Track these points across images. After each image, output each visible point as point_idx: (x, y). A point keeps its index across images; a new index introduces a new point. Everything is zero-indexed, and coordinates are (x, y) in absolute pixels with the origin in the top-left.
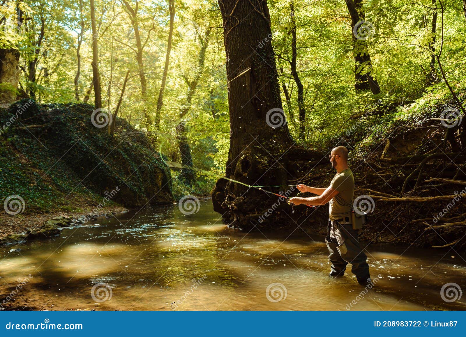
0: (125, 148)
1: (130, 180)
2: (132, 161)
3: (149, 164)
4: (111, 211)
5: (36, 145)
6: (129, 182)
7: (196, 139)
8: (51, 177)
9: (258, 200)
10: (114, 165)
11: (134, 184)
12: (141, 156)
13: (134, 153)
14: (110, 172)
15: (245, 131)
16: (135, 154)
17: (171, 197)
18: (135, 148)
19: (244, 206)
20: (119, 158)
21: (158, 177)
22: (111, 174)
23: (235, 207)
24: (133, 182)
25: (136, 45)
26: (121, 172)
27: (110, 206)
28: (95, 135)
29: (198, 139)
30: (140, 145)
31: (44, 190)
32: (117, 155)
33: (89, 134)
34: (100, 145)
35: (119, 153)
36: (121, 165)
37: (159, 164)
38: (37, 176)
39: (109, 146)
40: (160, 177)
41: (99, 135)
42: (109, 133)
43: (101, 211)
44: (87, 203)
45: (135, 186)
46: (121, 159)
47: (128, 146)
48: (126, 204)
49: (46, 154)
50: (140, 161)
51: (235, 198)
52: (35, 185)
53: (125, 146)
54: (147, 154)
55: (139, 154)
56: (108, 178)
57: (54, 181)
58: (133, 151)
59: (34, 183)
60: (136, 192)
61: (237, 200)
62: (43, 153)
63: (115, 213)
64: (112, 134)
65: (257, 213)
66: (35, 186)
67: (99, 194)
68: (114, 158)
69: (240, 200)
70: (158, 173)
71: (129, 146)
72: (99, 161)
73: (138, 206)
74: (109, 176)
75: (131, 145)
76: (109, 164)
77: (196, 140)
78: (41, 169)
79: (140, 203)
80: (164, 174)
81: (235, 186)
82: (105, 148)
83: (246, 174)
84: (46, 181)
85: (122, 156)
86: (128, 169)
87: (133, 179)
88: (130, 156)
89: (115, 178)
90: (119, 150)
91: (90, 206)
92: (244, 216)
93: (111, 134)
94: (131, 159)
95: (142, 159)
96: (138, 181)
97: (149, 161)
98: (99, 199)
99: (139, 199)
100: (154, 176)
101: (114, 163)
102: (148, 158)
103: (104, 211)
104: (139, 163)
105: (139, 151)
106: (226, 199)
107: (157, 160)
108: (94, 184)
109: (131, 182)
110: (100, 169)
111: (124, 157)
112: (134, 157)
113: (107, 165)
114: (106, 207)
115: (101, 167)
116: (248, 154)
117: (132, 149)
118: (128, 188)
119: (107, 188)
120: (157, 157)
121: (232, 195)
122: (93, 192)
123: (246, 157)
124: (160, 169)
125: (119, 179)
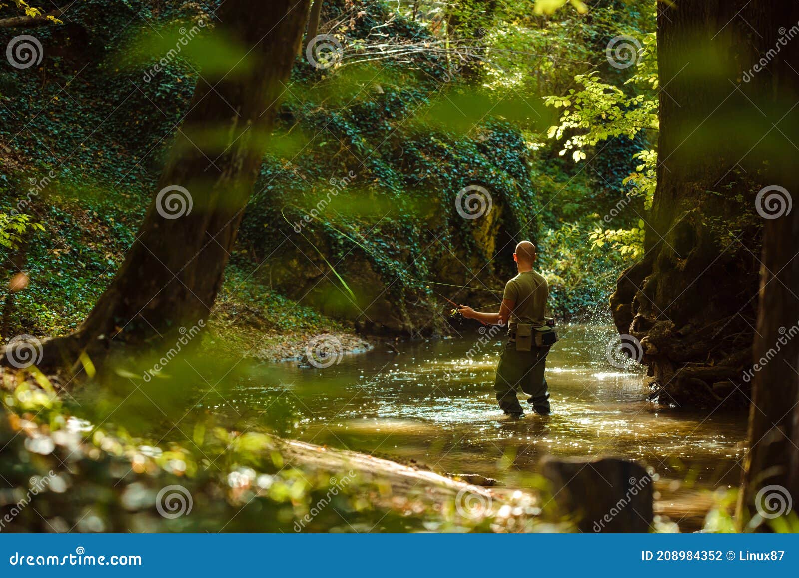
0: (358, 108)
1: (377, 235)
3: (448, 169)
5: (37, 98)
6: (372, 240)
7: (575, 143)
8: (105, 223)
10: (317, 174)
11: (392, 248)
12: (417, 138)
13: (390, 125)
16: (393, 130)
18: (398, 103)
19: (675, 346)
20: (338, 148)
23: (650, 346)
24: (387, 240)
27: (305, 328)
29: (580, 145)
30: (417, 86)
31: (93, 268)
32: (326, 138)
35: (334, 131)
37: (486, 170)
38: (61, 218)
43: (279, 347)
44: (231, 317)
45: (394, 257)
46: (345, 153)
47: (370, 97)
48: (362, 324)
49: (75, 130)
50: (416, 159)
51: (655, 323)
52: (67, 252)
53: (359, 97)
54: (439, 128)
55: (410, 130)
57: (117, 236)
58: (388, 115)
59: (60, 246)
60: (396, 281)
61: (658, 328)
62: (63, 127)
65: (712, 364)
66: (66, 255)
67: (265, 282)
69: (664, 330)
71: (373, 93)
73: (405, 333)
76: (300, 171)
78: (70, 193)
79: (414, 320)
80: (506, 206)
81: (658, 294)
82: (286, 109)
83: (685, 262)
84: (92, 237)
85: (348, 142)
87: (387, 229)
88: (376, 137)
89: (322, 226)
90: (336, 116)
91: (240, 325)
92: (674, 370)
93: (305, 56)
94: (379, 148)
95: (420, 147)
96: (405, 236)
97: (449, 158)
98: (267, 302)
99: (410, 308)
101: (318, 167)
102: (445, 146)
103: (289, 347)
104: (412, 162)
105: (412, 117)
106: (632, 324)
107: (482, 148)
108: (247, 248)
109: (379, 244)
110: (270, 193)
111: (354, 147)
112: (393, 139)
113: (293, 178)
114: (294, 331)
115: (273, 184)
116: (693, 210)
117: (384, 106)
118: (367, 264)
119: (295, 262)
120: (482, 137)
121: (648, 316)
122: (245, 278)
123: (688, 217)
124: (491, 188)
125: (338, 228)
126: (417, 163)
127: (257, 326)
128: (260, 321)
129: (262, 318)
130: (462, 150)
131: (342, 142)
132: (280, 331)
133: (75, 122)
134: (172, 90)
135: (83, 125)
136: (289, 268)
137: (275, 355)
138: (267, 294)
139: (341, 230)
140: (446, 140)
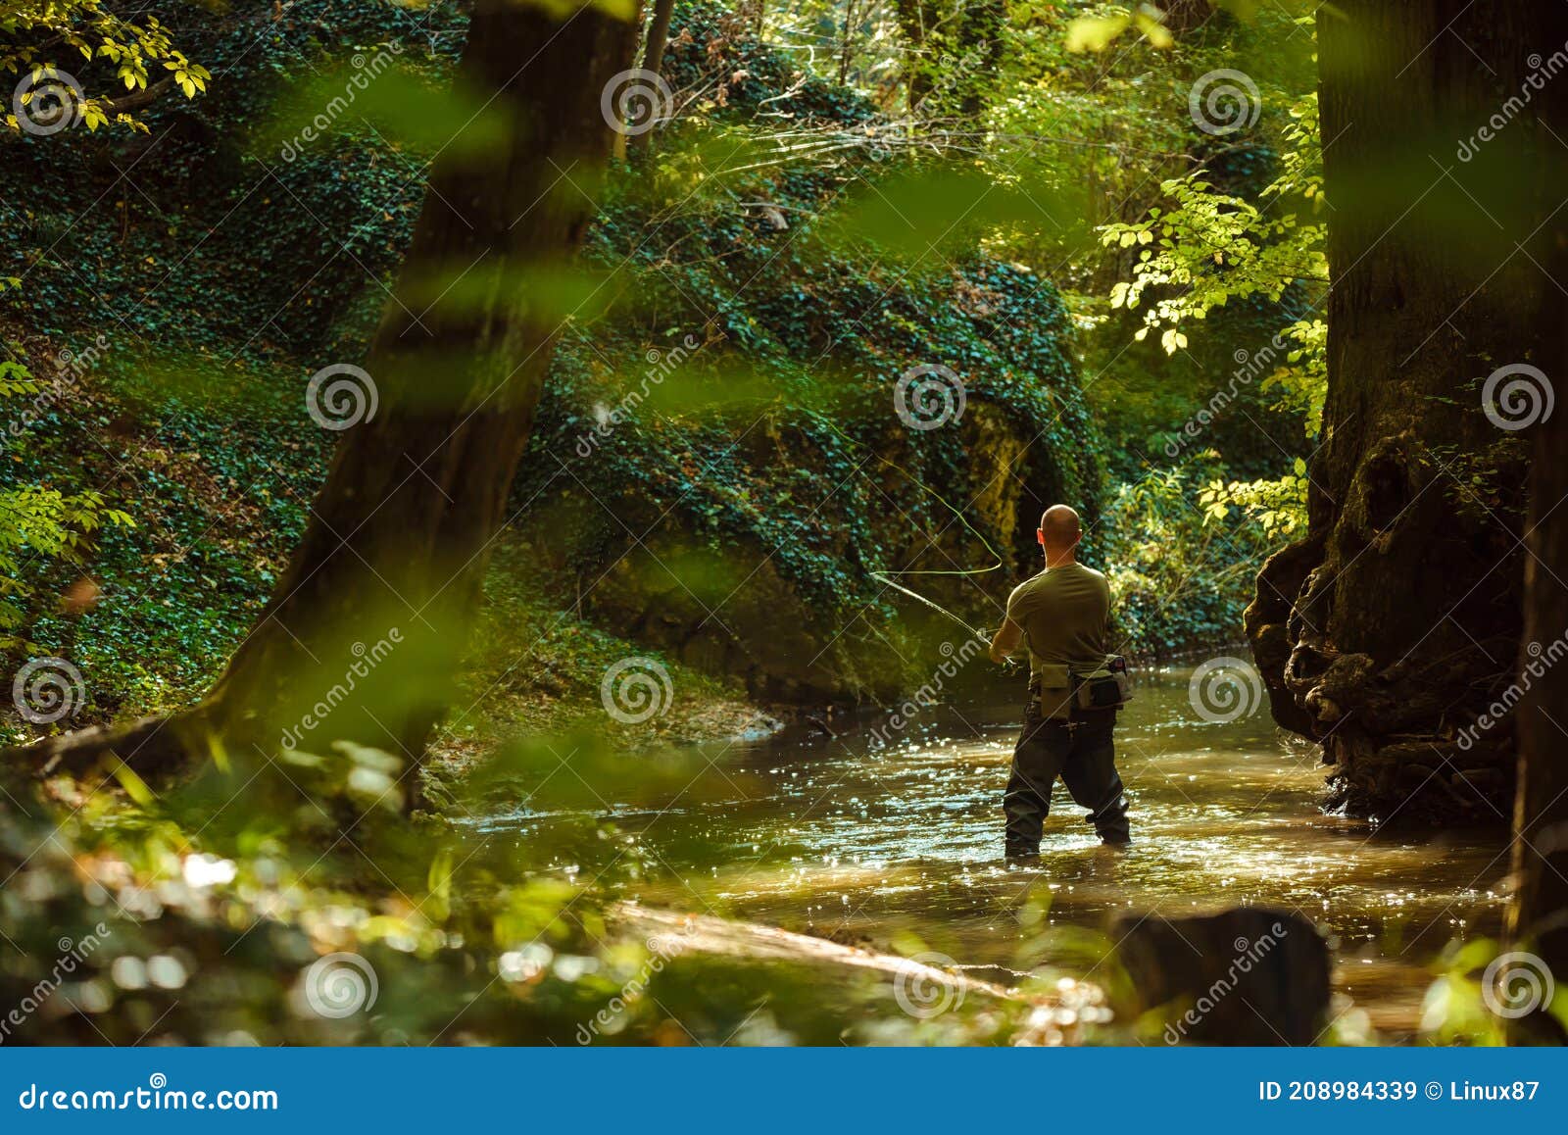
0: (738, 259)
1: (785, 506)
2: (795, 356)
5: (112, 262)
6: (774, 516)
7: (1164, 314)
8: (252, 501)
11: (814, 531)
12: (856, 312)
13: (802, 290)
14: (638, 451)
15: (1401, 305)
16: (809, 300)
18: (816, 246)
19: (1375, 703)
20: (703, 338)
21: (988, 466)
22: (647, 466)
23: (1325, 704)
24: (803, 514)
26: (720, 442)
29: (1175, 317)
30: (852, 211)
31: (232, 589)
32: (679, 318)
35: (694, 305)
37: (993, 371)
38: (166, 494)
40: (1004, 467)
42: (622, 153)
44: (505, 677)
45: (817, 548)
46: (716, 348)
47: (761, 237)
48: (761, 680)
49: (188, 322)
50: (855, 354)
51: (1333, 659)
52: (180, 559)
53: (741, 236)
54: (898, 291)
55: (842, 298)
56: (630, 491)
57: (276, 524)
59: (163, 547)
60: (823, 594)
61: (1339, 668)
62: (166, 315)
63: (691, 744)
64: (641, 159)
65: (1448, 735)
66: (178, 566)
67: (568, 606)
68: (661, 343)
69: (1351, 671)
70: (990, 437)
71: (767, 230)
73: (845, 696)
74: (635, 481)
75: (783, 224)
77: (1166, 324)
78: (182, 444)
79: (862, 670)
81: (1337, 601)
83: (1387, 538)
84: (228, 529)
85: (724, 326)
87: (804, 492)
88: (776, 313)
89: (676, 492)
90: (697, 275)
91: (522, 692)
92: (1376, 751)
93: (632, 160)
94: (782, 335)
95: (862, 332)
96: (840, 507)
97: (919, 350)
98: (573, 645)
100: (962, 462)
102: (912, 326)
104: (849, 361)
105: (844, 272)
106: (1290, 663)
107: (983, 328)
108: (531, 539)
109: (788, 523)
111: (733, 335)
112: (809, 317)
116: (1402, 435)
117: (790, 253)
118: (767, 563)
119: (623, 564)
120: (983, 308)
121: (1320, 646)
122: (529, 599)
123: (1391, 448)
124: (1005, 405)
125: (706, 495)
126: (858, 363)
127: (554, 692)
128: (560, 682)
129: (564, 676)
130: (945, 334)
131: (710, 327)
133: (189, 305)
134: (375, 236)
135: (203, 311)
136: (614, 574)
138: (573, 629)
139: (715, 499)
140: (913, 316)
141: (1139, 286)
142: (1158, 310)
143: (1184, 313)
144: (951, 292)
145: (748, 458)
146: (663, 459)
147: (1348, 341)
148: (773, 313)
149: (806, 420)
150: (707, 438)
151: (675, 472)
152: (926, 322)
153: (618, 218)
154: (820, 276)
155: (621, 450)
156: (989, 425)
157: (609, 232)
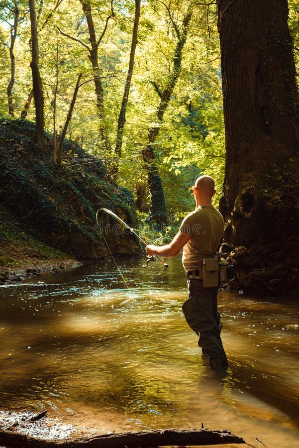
0: (76, 181)
2: (86, 198)
3: (108, 202)
4: (58, 264)
6: (82, 225)
9: (267, 250)
10: (61, 203)
11: (89, 228)
12: (97, 192)
13: (88, 187)
14: (56, 213)
15: (248, 154)
16: (89, 189)
17: (137, 247)
18: (90, 180)
19: (247, 260)
20: (69, 193)
22: (58, 215)
23: (233, 260)
25: (89, 40)
26: (72, 212)
27: (57, 258)
28: (36, 163)
30: (97, 176)
32: (65, 190)
33: (29, 161)
34: (44, 175)
35: (68, 187)
36: (71, 203)
37: (121, 203)
39: (55, 177)
41: (42, 162)
42: (55, 160)
43: (45, 265)
44: (27, 254)
45: (90, 231)
46: (72, 195)
47: (80, 178)
48: (79, 256)
51: (234, 248)
53: (77, 177)
54: (105, 188)
55: (95, 189)
56: (54, 220)
58: (87, 184)
60: (91, 240)
61: (237, 250)
63: (64, 268)
64: (59, 162)
65: (264, 269)
67: (42, 241)
68: (62, 194)
69: (241, 251)
71: (82, 177)
72: (42, 197)
73: (94, 259)
74: (55, 218)
75: (84, 176)
76: (55, 201)
77: (176, 168)
79: (97, 254)
80: (128, 215)
82: (50, 179)
83: (250, 214)
85: (73, 191)
86: (80, 209)
87: (87, 221)
88: (83, 190)
89: (63, 220)
90: (68, 183)
91: (30, 257)
93: (57, 162)
94: (84, 194)
95: (98, 195)
97: (108, 198)
98: (42, 248)
99: (95, 249)
101: (62, 200)
102: (107, 194)
103: (50, 265)
104: (96, 200)
105: (95, 185)
106: (221, 248)
107: (119, 196)
108: (36, 229)
109: (84, 227)
110: (44, 209)
111: (75, 193)
112: (89, 192)
113: (53, 203)
114: (52, 259)
115: (45, 205)
116: (251, 187)
117: (86, 181)
118: (80, 234)
119: (53, 234)
120: (119, 193)
121: (229, 244)
122: (34, 239)
123: (249, 190)
124: (123, 208)
125: (69, 221)
126: (97, 200)
127: (37, 257)
128: (39, 255)
129: (39, 254)
130: (113, 196)
131: (71, 191)
132: (46, 259)
136: (51, 236)
137: (43, 268)
138: (42, 245)
139: (70, 222)
140: (107, 193)
141: (170, 158)
142: (174, 164)
143: (180, 165)
144: (113, 190)
145: (77, 215)
146: (61, 214)
147: (232, 164)
148: (82, 191)
149: (88, 208)
150: (69, 211)
151: (63, 217)
152: (109, 194)
153: (54, 172)
154: (91, 185)
155: (53, 213)
156: (120, 212)
157: (53, 174)
